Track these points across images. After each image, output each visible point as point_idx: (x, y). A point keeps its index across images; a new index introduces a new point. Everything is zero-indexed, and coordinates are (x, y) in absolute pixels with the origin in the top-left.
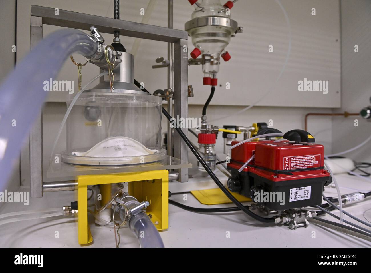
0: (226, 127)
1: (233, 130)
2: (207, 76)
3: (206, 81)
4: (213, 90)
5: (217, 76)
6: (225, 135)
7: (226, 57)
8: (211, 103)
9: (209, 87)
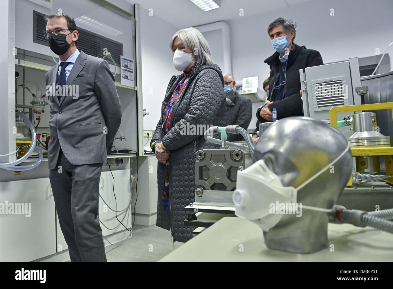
0: (43, 133)
1: (45, 134)
2: (37, 117)
3: (37, 119)
4: (39, 122)
5: (40, 118)
6: (43, 136)
7: (43, 111)
8: (38, 126)
9: (38, 121)
